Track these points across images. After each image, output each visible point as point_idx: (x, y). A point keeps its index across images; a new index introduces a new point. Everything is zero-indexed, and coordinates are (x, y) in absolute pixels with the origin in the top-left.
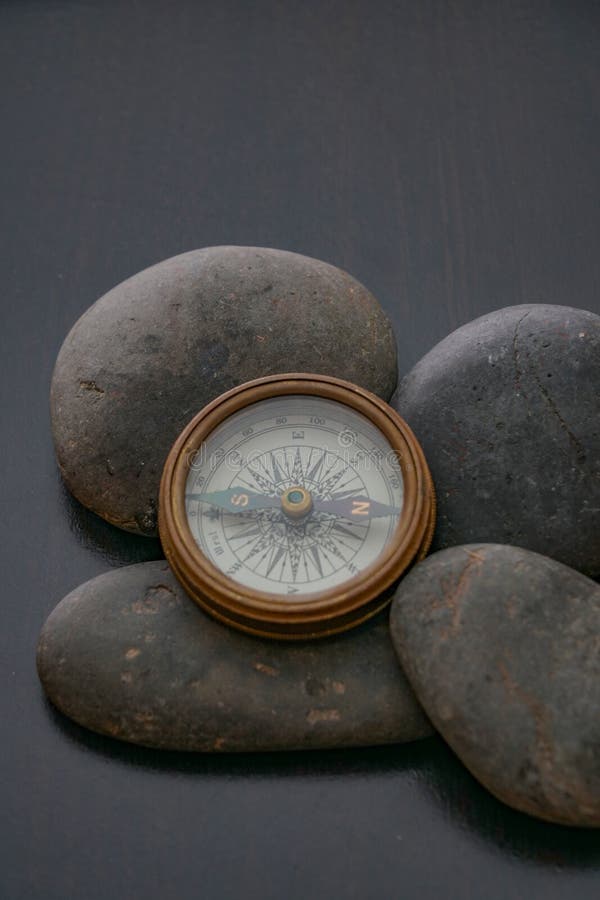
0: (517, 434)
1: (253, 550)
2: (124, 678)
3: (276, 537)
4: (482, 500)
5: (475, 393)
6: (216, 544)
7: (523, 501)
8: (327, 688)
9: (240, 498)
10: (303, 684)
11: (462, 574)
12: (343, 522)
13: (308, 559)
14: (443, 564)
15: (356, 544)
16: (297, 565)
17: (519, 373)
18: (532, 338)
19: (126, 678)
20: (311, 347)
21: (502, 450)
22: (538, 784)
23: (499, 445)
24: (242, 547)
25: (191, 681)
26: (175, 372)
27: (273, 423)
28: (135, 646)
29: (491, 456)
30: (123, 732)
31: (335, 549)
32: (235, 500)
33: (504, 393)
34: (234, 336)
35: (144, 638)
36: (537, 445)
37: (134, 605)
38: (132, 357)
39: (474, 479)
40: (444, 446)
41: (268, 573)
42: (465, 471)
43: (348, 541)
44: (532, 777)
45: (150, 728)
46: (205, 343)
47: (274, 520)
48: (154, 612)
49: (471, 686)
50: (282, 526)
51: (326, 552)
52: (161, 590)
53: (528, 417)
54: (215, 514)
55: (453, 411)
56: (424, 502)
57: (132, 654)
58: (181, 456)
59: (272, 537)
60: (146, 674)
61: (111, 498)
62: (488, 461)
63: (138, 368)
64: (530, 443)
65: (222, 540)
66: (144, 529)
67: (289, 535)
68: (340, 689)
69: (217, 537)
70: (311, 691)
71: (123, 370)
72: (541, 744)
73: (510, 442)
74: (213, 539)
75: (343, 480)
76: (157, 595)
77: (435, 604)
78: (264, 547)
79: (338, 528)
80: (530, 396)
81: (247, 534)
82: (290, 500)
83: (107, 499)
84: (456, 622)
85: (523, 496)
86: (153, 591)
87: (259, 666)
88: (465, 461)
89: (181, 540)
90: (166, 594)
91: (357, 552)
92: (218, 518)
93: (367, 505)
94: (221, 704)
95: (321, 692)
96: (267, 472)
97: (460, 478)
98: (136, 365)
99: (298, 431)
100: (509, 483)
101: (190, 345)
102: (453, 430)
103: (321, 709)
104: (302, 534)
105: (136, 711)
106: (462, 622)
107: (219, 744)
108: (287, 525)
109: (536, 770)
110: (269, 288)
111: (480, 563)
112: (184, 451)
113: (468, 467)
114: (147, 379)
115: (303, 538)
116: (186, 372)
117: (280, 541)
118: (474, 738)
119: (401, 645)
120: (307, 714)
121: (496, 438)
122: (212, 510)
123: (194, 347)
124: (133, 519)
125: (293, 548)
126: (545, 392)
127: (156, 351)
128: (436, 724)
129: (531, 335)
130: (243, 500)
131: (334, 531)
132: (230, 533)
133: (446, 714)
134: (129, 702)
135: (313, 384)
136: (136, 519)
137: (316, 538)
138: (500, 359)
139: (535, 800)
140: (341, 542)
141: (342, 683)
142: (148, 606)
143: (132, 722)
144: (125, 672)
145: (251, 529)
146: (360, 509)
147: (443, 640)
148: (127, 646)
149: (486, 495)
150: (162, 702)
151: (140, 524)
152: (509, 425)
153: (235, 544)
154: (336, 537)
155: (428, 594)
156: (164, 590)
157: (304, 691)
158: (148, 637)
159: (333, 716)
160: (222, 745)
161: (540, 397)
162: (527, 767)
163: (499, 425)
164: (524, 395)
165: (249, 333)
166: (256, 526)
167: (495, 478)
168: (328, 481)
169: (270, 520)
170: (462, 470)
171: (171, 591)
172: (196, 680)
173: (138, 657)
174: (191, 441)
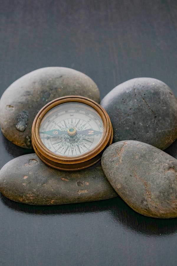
0: (136, 111)
1: (60, 147)
2: (23, 184)
3: (66, 143)
4: (127, 130)
5: (123, 101)
6: (49, 146)
7: (139, 130)
8: (84, 184)
9: (55, 132)
10: (76, 183)
11: (122, 148)
12: (86, 138)
13: (76, 149)
14: (116, 145)
15: (90, 144)
16: (73, 150)
17: (136, 95)
18: (139, 85)
19: (24, 184)
20: (74, 92)
21: (132, 116)
22: (147, 205)
23: (131, 114)
24: (57, 146)
25: (43, 184)
26: (35, 100)
27: (64, 112)
28: (26, 175)
29: (129, 117)
30: (24, 200)
31: (84, 145)
32: (54, 133)
33: (132, 100)
34: (51, 90)
35: (29, 173)
36: (142, 114)
37: (25, 165)
38: (22, 97)
39: (124, 124)
40: (115, 116)
41: (65, 153)
42: (121, 122)
43: (88, 143)
44: (145, 203)
45: (31, 198)
46: (43, 92)
47: (66, 138)
48: (32, 166)
49: (126, 178)
50: (68, 140)
51: (82, 146)
52: (33, 161)
53: (139, 106)
54: (48, 138)
55: (117, 106)
56: (109, 128)
57: (25, 178)
58: (38, 120)
59: (65, 143)
60: (30, 183)
61: (17, 137)
62: (128, 119)
63: (24, 100)
64: (140, 113)
65: (50, 145)
66: (28, 146)
67: (70, 142)
68: (88, 184)
69: (49, 144)
70: (79, 185)
71: (20, 101)
72: (147, 193)
73: (134, 113)
74: (48, 144)
75: (85, 127)
76: (32, 162)
77: (114, 156)
78: (63, 146)
79: (85, 140)
80: (139, 100)
81: (58, 143)
82: (70, 131)
83: (16, 137)
84: (121, 161)
85: (139, 128)
86: (31, 161)
87: (63, 179)
88: (121, 119)
89: (39, 143)
90: (35, 161)
91: (90, 146)
92: (49, 139)
93: (93, 131)
94: (52, 190)
95: (82, 185)
96: (63, 126)
97: (120, 124)
98: (23, 99)
99: (72, 114)
100: (134, 125)
101: (39, 93)
102: (117, 111)
103: (82, 190)
104: (74, 142)
105: (27, 193)
106: (122, 161)
107: (52, 202)
108: (70, 140)
109: (146, 201)
110: (61, 77)
111: (127, 145)
112: (38, 119)
113: (122, 121)
114: (26, 102)
115: (74, 143)
116: (38, 100)
117: (68, 144)
118: (128, 193)
119: (105, 168)
120: (78, 191)
121: (130, 112)
122: (47, 137)
123: (40, 93)
124: (24, 143)
125: (71, 146)
126: (144, 99)
127: (29, 95)
128: (116, 190)
129: (139, 84)
130: (56, 133)
131: (83, 141)
132: (53, 143)
133: (119, 186)
134: (25, 191)
135: (75, 98)
136: (25, 143)
137: (78, 143)
138: (130, 91)
139: (146, 210)
140: (86, 143)
141: (88, 182)
142: (30, 165)
143: (26, 197)
144: (24, 183)
145: (59, 141)
146: (91, 133)
147: (117, 166)
148: (24, 176)
149: (128, 128)
150: (35, 190)
151: (26, 144)
152: (133, 109)
153: (54, 146)
154: (84, 142)
155: (112, 154)
156: (34, 161)
157: (77, 185)
158: (30, 173)
159: (86, 192)
160: (53, 202)
161: (142, 100)
162: (144, 200)
163: (130, 109)
164: (137, 100)
165: (56, 89)
166: (61, 140)
167: (130, 124)
168: (81, 127)
169: (65, 139)
170: (120, 122)
171: (36, 161)
172: (45, 183)
173: (27, 178)
174: (40, 116)
